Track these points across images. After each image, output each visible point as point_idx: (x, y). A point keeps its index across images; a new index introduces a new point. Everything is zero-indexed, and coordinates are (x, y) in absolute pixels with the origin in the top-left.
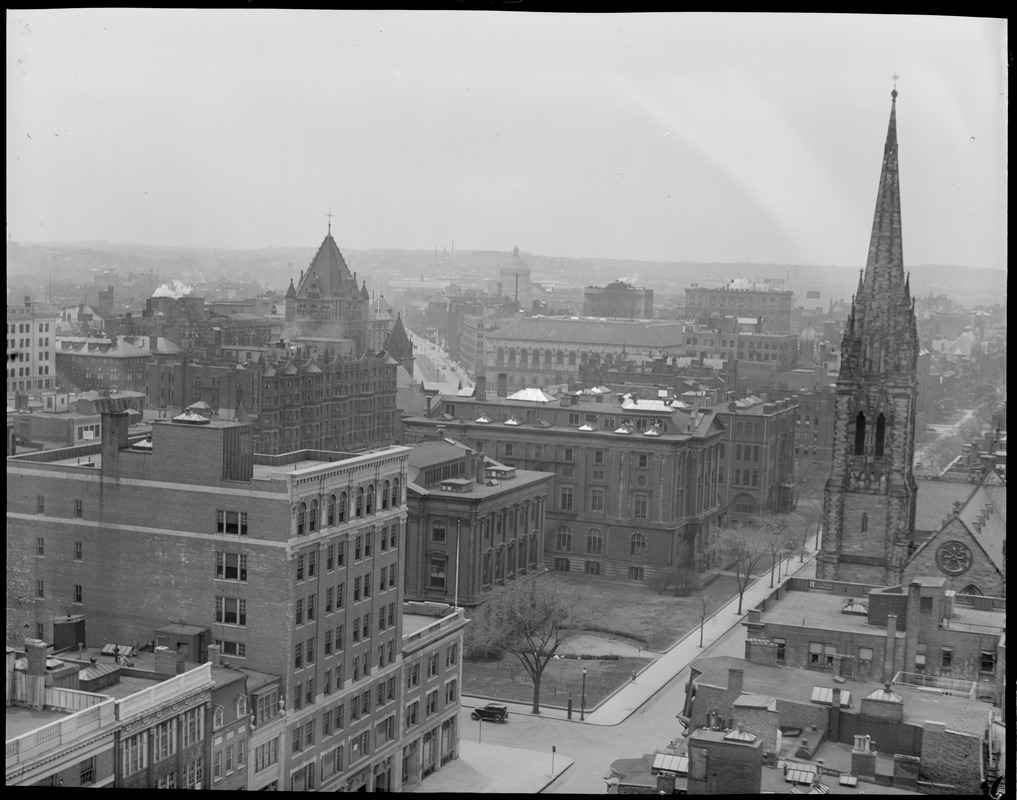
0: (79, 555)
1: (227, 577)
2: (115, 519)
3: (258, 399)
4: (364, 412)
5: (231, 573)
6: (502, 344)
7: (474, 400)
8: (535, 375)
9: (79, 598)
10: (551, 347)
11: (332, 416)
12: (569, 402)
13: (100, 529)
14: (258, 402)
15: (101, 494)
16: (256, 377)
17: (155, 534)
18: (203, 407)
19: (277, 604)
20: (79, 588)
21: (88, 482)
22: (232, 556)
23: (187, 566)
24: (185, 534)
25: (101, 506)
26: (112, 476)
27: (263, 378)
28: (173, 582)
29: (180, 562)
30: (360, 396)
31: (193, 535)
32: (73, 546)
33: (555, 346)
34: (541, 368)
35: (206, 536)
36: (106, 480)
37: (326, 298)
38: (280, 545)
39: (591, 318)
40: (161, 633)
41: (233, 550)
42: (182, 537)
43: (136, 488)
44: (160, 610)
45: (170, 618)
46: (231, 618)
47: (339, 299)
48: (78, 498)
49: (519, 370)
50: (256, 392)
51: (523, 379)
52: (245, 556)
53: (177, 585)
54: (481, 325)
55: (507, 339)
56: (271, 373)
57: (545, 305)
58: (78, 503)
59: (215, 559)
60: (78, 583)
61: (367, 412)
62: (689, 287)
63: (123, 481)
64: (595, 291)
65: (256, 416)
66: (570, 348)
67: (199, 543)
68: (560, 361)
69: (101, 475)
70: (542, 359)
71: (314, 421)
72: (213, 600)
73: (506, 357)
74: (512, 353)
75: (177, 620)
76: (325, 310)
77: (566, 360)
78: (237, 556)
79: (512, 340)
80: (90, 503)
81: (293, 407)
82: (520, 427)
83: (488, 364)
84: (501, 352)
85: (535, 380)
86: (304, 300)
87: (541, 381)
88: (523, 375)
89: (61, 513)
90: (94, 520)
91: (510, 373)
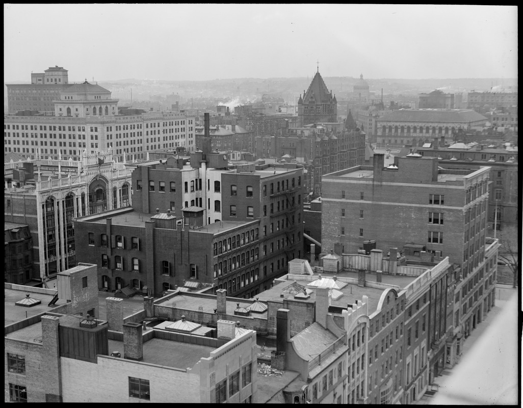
0: (362, 216)
1: (434, 223)
2: (379, 200)
3: (313, 152)
4: (353, 158)
5: (436, 221)
6: (385, 124)
7: (432, 149)
8: (402, 139)
9: (361, 234)
10: (410, 124)
11: (341, 160)
12: (481, 148)
13: (372, 204)
14: (313, 154)
15: (373, 189)
16: (312, 142)
17: (399, 206)
18: (289, 157)
19: (458, 234)
20: (362, 230)
21: (367, 184)
22: (436, 214)
23: (415, 219)
24: (414, 205)
25: (373, 194)
26: (379, 181)
27: (315, 142)
28: (408, 226)
29: (412, 217)
30: (351, 150)
31: (418, 205)
32: (359, 212)
33: (412, 124)
34: (405, 135)
35: (424, 206)
36: (375, 183)
37: (318, 103)
38: (460, 208)
39: (429, 109)
40: (407, 247)
41: (438, 211)
42: (412, 207)
43: (390, 186)
44: (401, 238)
45: (406, 242)
46: (435, 240)
47: (325, 104)
48: (362, 191)
49: (394, 136)
50: (312, 149)
51: (396, 141)
52: (443, 214)
53: (409, 227)
54: (371, 115)
55: (388, 121)
56: (319, 140)
57: (397, 103)
58: (362, 193)
59: (428, 216)
60: (361, 228)
61: (354, 158)
62: (470, 92)
63: (384, 183)
64: (425, 96)
65: (312, 161)
66: (420, 125)
67: (420, 209)
68: (415, 131)
69: (373, 181)
70: (406, 131)
71: (334, 162)
72: (427, 233)
73: (387, 130)
74: (390, 128)
75: (410, 242)
76: (318, 109)
77: (418, 131)
78: (438, 214)
79: (390, 121)
80: (368, 193)
81: (327, 156)
82: (458, 161)
83: (378, 134)
84: (384, 128)
85: (402, 141)
86: (308, 105)
87: (405, 142)
88: (396, 139)
89: (353, 198)
90: (369, 200)
91: (390, 138)
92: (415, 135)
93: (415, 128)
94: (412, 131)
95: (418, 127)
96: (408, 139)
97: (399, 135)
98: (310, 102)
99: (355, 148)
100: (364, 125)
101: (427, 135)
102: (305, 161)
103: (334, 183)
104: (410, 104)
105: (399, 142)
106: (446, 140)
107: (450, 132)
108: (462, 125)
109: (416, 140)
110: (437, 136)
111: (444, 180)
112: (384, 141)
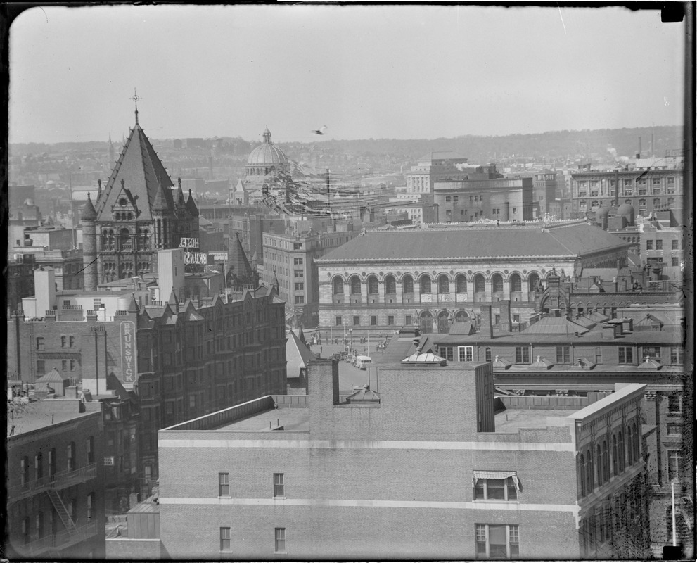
0: (281, 544)
1: (492, 556)
2: (330, 494)
5: (498, 549)
6: (339, 271)
8: (390, 312)
10: (410, 270)
13: (310, 509)
15: (311, 463)
21: (292, 449)
22: (498, 529)
25: (312, 479)
26: (325, 439)
32: (273, 534)
33: (417, 269)
34: (399, 300)
35: (458, 506)
36: (317, 445)
37: (141, 219)
38: (565, 509)
41: (501, 520)
48: (278, 471)
49: (368, 306)
52: (516, 527)
55: (347, 264)
58: (279, 477)
59: (473, 535)
63: (341, 444)
68: (426, 289)
69: (310, 439)
70: (399, 288)
73: (347, 289)
74: (355, 283)
77: (435, 287)
78: (503, 528)
79: (354, 264)
80: (296, 476)
81: (174, 370)
82: (554, 370)
83: (322, 301)
84: (337, 281)
85: (391, 318)
86: (111, 223)
87: (400, 321)
88: (374, 312)
89: (254, 493)
90: (301, 497)
91: (355, 312)
92: (426, 298)
93: (425, 280)
94: (417, 287)
95: (435, 277)
96: (409, 312)
97: (382, 300)
98: (118, 216)
99: (255, 344)
100: (279, 276)
101: (461, 298)
102: (108, 388)
103: (195, 451)
104: (409, 210)
105: (382, 321)
106: (515, 311)
107: (525, 287)
108: (558, 267)
109: (430, 315)
110: (489, 299)
111: (513, 428)
112: (339, 319)
